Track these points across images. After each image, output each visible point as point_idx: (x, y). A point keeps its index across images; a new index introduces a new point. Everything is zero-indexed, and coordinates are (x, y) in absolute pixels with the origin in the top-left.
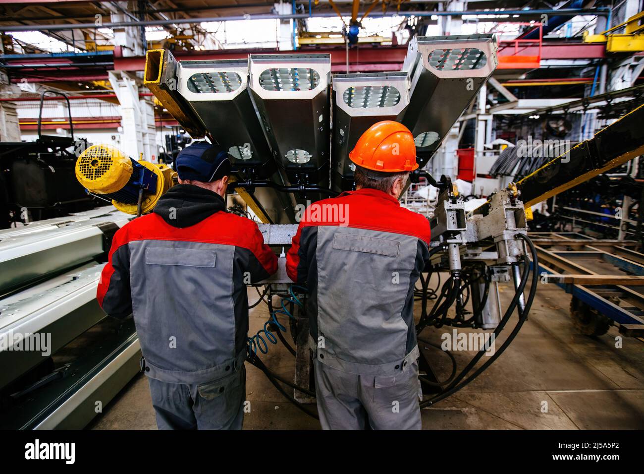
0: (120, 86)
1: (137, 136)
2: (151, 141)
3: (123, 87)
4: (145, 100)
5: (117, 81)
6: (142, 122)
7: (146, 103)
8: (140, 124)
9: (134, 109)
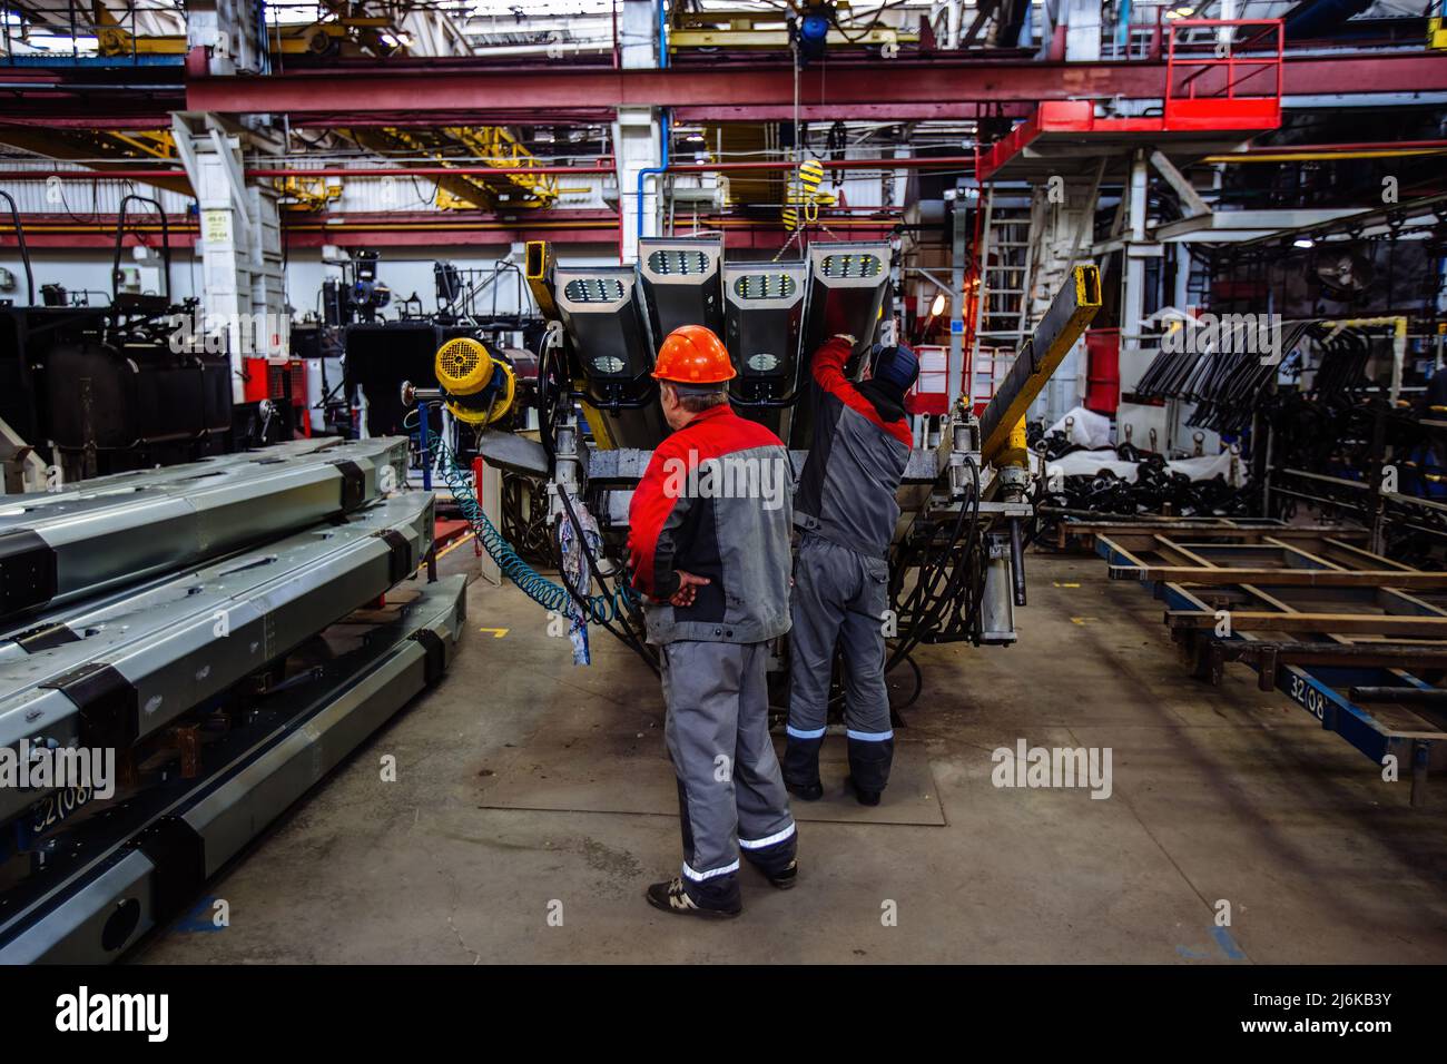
0: (197, 150)
1: (239, 284)
2: (271, 294)
3: (205, 153)
4: (260, 185)
5: (191, 138)
6: (251, 245)
7: (262, 194)
8: (246, 250)
9: (233, 211)
